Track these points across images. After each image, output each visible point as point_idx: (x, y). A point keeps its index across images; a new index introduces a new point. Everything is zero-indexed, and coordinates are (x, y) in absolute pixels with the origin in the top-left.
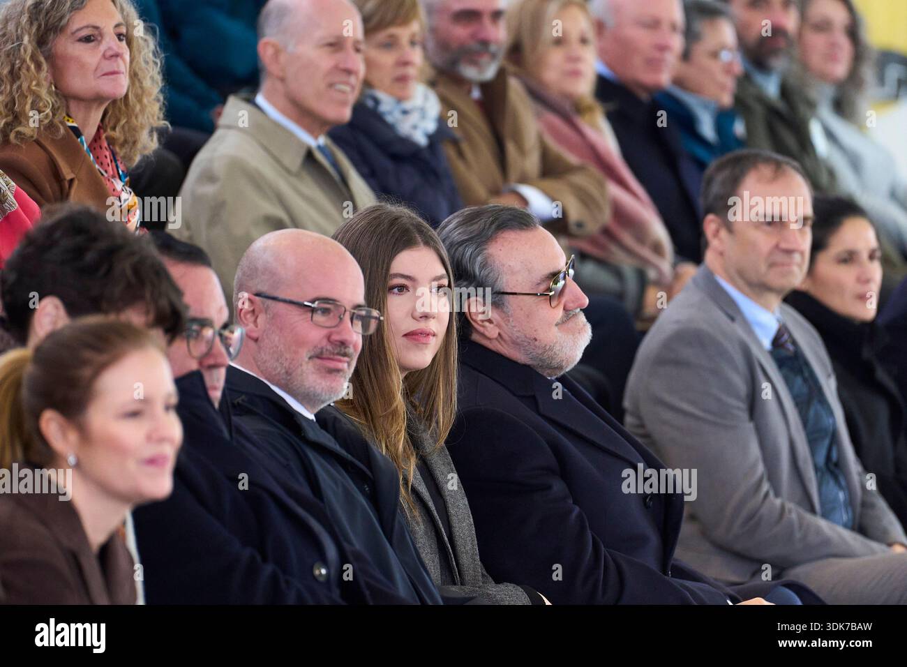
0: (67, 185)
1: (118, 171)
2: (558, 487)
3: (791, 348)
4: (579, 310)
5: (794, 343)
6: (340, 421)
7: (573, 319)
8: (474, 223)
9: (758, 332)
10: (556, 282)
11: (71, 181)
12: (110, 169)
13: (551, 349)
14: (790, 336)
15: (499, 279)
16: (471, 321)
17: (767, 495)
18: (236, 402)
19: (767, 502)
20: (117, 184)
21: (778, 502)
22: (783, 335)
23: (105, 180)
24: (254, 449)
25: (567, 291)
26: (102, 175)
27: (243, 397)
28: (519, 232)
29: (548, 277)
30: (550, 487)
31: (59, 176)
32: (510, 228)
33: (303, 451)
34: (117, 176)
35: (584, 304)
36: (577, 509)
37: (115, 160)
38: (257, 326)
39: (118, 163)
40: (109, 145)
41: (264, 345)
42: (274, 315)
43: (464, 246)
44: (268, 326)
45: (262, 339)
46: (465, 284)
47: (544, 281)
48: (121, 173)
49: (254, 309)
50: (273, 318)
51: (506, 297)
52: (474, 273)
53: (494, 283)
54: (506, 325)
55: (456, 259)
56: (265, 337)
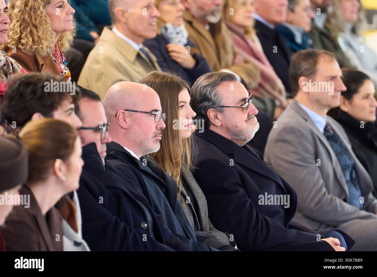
0: (40, 67)
1: (63, 60)
2: (242, 191)
3: (332, 132)
4: (254, 115)
5: (333, 130)
6: (151, 163)
7: (252, 119)
8: (211, 78)
9: (318, 125)
10: (245, 103)
11: (43, 65)
12: (59, 59)
13: (243, 131)
14: (331, 127)
15: (222, 101)
16: (210, 119)
17: (325, 194)
18: (110, 154)
19: (325, 197)
20: (62, 66)
21: (330, 196)
22: (328, 127)
23: (57, 64)
24: (116, 175)
25: (249, 107)
26: (56, 62)
27: (113, 152)
28: (230, 82)
29: (242, 100)
30: (238, 191)
31: (38, 63)
32: (226, 80)
33: (140, 175)
34: (62, 62)
35: (256, 113)
36: (250, 200)
37: (62, 56)
38: (126, 123)
39: (63, 57)
40: (59, 49)
41: (131, 131)
42: (135, 118)
43: (207, 87)
44: (132, 123)
45: (130, 128)
46: (207, 103)
47: (240, 102)
48: (64, 61)
49: (124, 116)
50: (135, 120)
51: (224, 108)
52: (211, 98)
53: (220, 102)
54: (225, 120)
55: (203, 93)
56: (131, 128)
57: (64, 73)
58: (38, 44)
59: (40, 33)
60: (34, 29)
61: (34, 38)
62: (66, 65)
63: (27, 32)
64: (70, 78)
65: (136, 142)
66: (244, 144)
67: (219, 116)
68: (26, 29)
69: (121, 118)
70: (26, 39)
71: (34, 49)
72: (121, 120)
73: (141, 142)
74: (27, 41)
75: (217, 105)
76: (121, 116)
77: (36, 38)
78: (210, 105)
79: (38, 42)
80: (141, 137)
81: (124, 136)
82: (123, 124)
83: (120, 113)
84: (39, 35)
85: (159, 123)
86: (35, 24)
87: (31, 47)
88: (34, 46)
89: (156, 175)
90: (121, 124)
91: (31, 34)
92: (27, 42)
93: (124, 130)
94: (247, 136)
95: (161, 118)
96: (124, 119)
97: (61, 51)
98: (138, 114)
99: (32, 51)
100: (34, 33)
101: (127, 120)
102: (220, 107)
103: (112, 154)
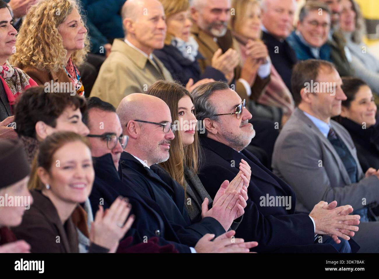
3: (336, 137)
5: (337, 135)
8: (203, 89)
11: (57, 80)
12: (73, 74)
13: (238, 137)
14: (335, 132)
15: (215, 110)
16: (206, 128)
20: (76, 81)
22: (332, 132)
23: (71, 79)
25: (243, 112)
26: (69, 77)
28: (221, 90)
31: (52, 78)
32: (217, 89)
33: (148, 183)
35: (250, 117)
37: (75, 70)
38: (136, 133)
39: (77, 72)
40: (73, 64)
41: (140, 141)
42: (145, 128)
43: (200, 98)
44: (142, 133)
45: (139, 138)
46: (202, 113)
47: (233, 109)
48: (77, 76)
49: (134, 126)
50: (144, 130)
51: (219, 116)
52: (205, 108)
53: (213, 111)
54: (220, 128)
55: (197, 104)
56: (141, 138)
57: (77, 87)
58: (49, 61)
59: (52, 51)
60: (46, 47)
61: (46, 55)
62: (80, 79)
63: (39, 49)
64: (83, 92)
65: (146, 151)
66: (242, 149)
67: (215, 124)
68: (38, 46)
69: (131, 128)
70: (38, 56)
71: (45, 66)
72: (131, 130)
73: (150, 151)
74: (38, 57)
75: (211, 114)
76: (132, 126)
77: (48, 56)
78: (204, 115)
79: (49, 59)
80: (150, 146)
81: (134, 146)
82: (132, 134)
83: (131, 123)
84: (51, 53)
85: (168, 133)
86: (48, 42)
87: (42, 64)
88: (45, 62)
89: (165, 182)
90: (131, 134)
91: (43, 52)
92: (38, 59)
93: (134, 140)
94: (243, 141)
95: (171, 129)
96: (135, 129)
97: (75, 67)
98: (148, 124)
99: (43, 67)
100: (46, 50)
101: (137, 131)
102: (214, 115)
103: (122, 163)
